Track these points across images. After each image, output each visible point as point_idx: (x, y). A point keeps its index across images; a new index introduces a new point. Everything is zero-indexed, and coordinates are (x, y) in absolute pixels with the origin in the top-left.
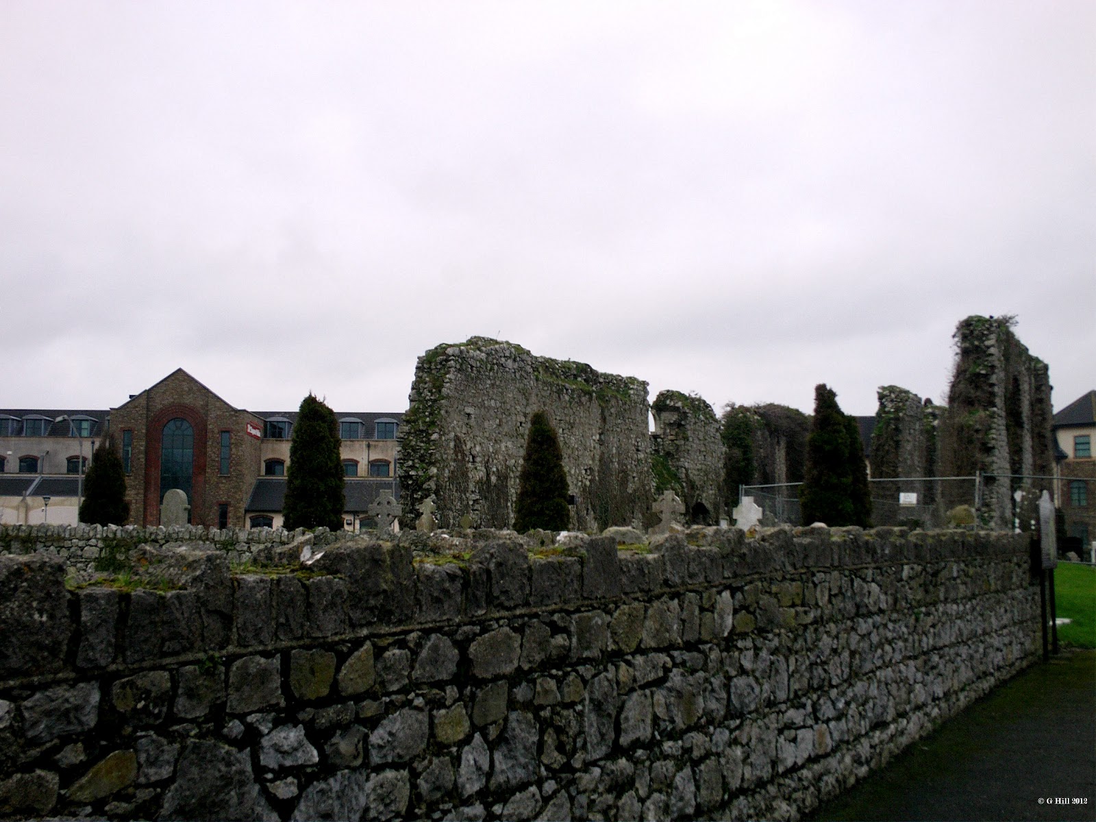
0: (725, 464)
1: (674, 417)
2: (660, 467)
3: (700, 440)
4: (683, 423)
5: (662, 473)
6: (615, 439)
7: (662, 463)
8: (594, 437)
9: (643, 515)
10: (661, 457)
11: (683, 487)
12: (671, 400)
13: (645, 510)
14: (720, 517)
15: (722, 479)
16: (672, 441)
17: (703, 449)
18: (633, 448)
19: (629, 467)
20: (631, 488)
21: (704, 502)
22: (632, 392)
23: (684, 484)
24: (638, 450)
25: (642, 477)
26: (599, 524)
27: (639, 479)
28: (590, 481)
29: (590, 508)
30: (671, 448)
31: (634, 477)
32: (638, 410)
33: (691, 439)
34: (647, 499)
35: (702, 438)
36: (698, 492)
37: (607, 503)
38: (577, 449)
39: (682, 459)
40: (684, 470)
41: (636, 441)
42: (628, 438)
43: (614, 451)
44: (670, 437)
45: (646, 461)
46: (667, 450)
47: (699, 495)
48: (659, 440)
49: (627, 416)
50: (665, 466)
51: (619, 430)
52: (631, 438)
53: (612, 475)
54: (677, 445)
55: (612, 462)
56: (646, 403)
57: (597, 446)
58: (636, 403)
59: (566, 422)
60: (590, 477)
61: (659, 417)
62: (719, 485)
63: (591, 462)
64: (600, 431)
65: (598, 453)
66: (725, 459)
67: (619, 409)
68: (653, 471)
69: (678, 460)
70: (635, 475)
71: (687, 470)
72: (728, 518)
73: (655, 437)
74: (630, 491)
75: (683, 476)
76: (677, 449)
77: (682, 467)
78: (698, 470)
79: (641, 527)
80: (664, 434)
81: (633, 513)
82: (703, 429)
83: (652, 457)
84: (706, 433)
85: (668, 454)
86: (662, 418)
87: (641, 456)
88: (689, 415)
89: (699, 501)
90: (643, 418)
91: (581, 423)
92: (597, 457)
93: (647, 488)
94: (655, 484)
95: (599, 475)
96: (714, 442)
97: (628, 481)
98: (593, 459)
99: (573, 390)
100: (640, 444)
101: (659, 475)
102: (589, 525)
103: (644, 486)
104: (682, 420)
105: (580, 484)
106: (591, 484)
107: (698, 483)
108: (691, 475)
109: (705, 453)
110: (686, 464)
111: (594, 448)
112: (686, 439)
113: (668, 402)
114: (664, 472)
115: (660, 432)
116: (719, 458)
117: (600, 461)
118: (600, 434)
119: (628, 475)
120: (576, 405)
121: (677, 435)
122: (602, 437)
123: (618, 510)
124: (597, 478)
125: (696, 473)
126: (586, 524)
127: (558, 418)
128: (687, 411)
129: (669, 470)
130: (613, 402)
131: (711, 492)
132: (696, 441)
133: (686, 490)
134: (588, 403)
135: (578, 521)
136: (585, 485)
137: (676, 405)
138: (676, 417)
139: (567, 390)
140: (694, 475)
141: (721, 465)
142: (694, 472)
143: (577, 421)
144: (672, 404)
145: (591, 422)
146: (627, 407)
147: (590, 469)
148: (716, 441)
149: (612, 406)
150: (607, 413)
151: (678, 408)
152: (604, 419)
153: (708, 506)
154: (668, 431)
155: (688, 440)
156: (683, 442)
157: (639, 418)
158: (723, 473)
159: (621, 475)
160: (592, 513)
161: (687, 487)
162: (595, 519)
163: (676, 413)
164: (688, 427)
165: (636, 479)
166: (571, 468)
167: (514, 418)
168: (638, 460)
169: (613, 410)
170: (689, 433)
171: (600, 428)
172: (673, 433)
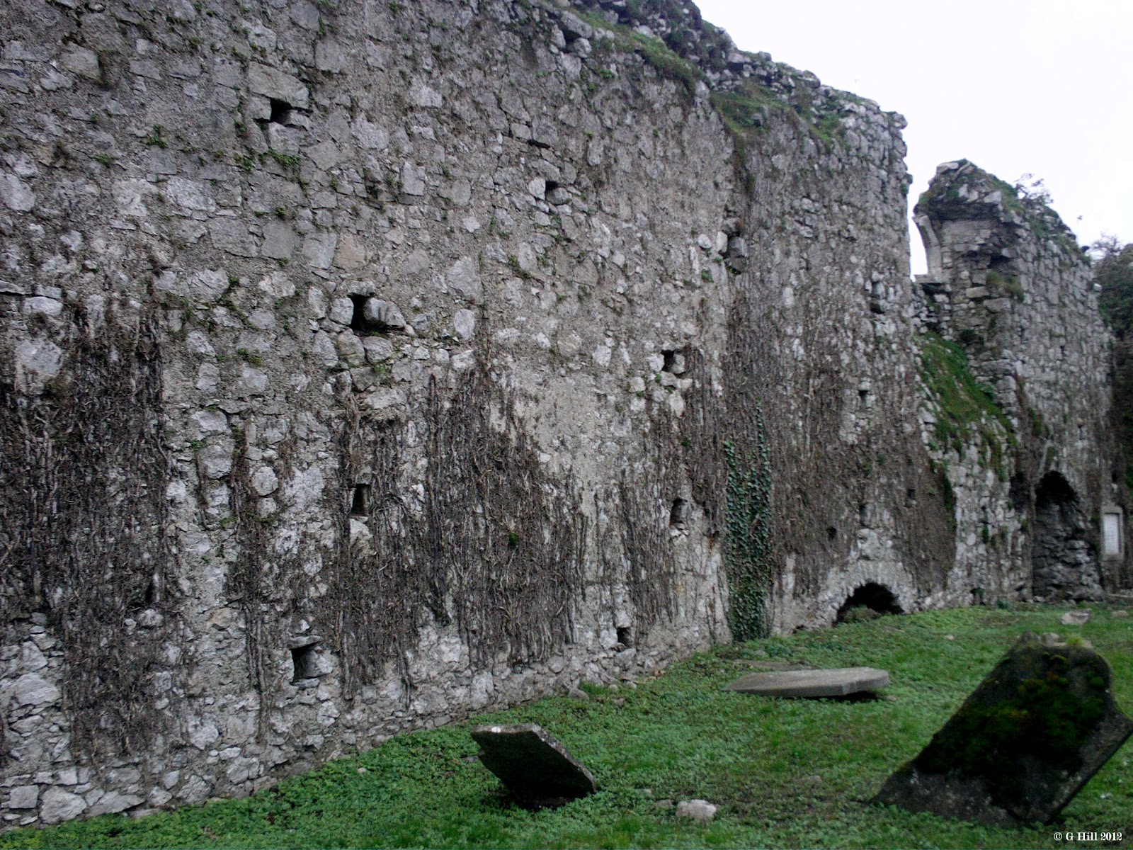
0: (1111, 375)
1: (977, 235)
2: (943, 372)
3: (1050, 305)
4: (1005, 252)
5: (954, 391)
6: (793, 261)
7: (951, 361)
8: (703, 239)
9: (896, 513)
10: (946, 344)
11: (1011, 430)
12: (972, 186)
13: (900, 499)
14: (1104, 509)
15: (1103, 412)
16: (977, 300)
17: (1058, 330)
18: (860, 299)
19: (845, 358)
20: (851, 428)
21: (1064, 470)
22: (850, 122)
23: (1015, 422)
24: (876, 309)
25: (892, 394)
26: (723, 552)
27: (882, 399)
28: (685, 396)
29: (686, 492)
30: (975, 321)
31: (863, 393)
32: (875, 185)
33: (1028, 300)
34: (909, 462)
35: (1056, 301)
36: (1049, 444)
37: (762, 477)
38: (623, 269)
39: (1006, 352)
40: (1013, 384)
41: (868, 277)
42: (842, 265)
43: (789, 298)
44: (971, 292)
45: (902, 345)
46: (962, 326)
47: (1052, 452)
48: (940, 298)
49: (835, 194)
50: (960, 372)
51: (804, 231)
52: (852, 267)
53: (778, 380)
54: (991, 312)
55: (781, 336)
56: (897, 166)
57: (719, 273)
58: (864, 159)
59: (564, 157)
60: (686, 383)
61: (939, 236)
62: (1096, 424)
63: (690, 328)
64: (731, 222)
65: (721, 293)
66: (1109, 360)
67: (803, 163)
68: (924, 380)
69: (996, 354)
70: (866, 385)
71: (1020, 381)
72: (1119, 510)
73: (930, 289)
74: (852, 439)
75: (1012, 398)
76: (992, 324)
77: (1007, 373)
78: (1049, 384)
79: (891, 554)
80: (954, 281)
81: (862, 508)
82: (1057, 278)
83: (920, 340)
84: (1064, 288)
85: (966, 338)
86: (948, 239)
87: (887, 327)
88: (1021, 232)
89: (1053, 468)
90: (888, 210)
91: (637, 175)
92: (719, 313)
93: (908, 428)
94: (931, 419)
95: (725, 380)
96: (1082, 316)
97: (840, 402)
98: (702, 316)
99: (602, 47)
100: (881, 289)
101: (943, 393)
102: (682, 560)
103: (897, 421)
104: (1002, 245)
105: (638, 405)
106: (690, 406)
107: (1049, 420)
108: (1031, 396)
109: (1062, 341)
110: (1018, 365)
111: (706, 277)
112: (1016, 296)
113: (963, 191)
114: (959, 386)
115: (940, 277)
116: (1096, 357)
117: (731, 327)
118: (731, 237)
119: (844, 384)
120: (618, 104)
121: (989, 284)
122: (741, 244)
123: (806, 503)
124: (717, 387)
125: (1045, 392)
126: (671, 559)
127: (521, 130)
128: (1017, 220)
129: (969, 381)
130: (782, 134)
131: (1080, 444)
132: (1043, 306)
133: (1019, 438)
134: (676, 113)
135: (630, 551)
136: (665, 412)
137: (987, 200)
138: (986, 233)
139: (571, 37)
140: (1038, 396)
141: (1100, 375)
142: (1037, 387)
143: (625, 163)
144: (974, 196)
145: (692, 182)
146: (834, 165)
147: (686, 351)
148: (1089, 312)
149: (778, 149)
150: (754, 162)
151: (993, 206)
152: (746, 185)
153: (1075, 481)
154: (965, 274)
155: (1021, 299)
156: (1007, 304)
157: (877, 211)
158: (1105, 395)
159: (815, 382)
160: (698, 514)
161: (1022, 428)
162: (713, 537)
163: (986, 223)
164: (1020, 263)
165: (871, 399)
166: (590, 342)
167: (226, 73)
168: (878, 340)
169: (780, 161)
170: (1024, 283)
171: (728, 213)
172: (980, 278)
